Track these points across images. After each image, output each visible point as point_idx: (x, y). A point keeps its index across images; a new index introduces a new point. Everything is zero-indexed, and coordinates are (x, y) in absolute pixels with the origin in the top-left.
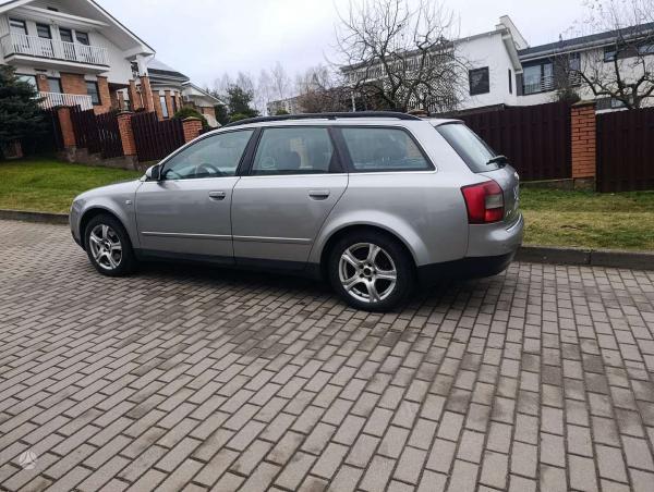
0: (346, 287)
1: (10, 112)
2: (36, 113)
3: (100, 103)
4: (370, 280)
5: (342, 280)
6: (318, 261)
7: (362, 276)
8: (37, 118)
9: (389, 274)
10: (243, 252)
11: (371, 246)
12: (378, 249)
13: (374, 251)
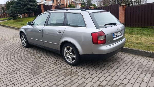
0: (65, 57)
1: (31, 6)
2: (36, 6)
3: (54, 3)
4: (71, 56)
5: (65, 56)
6: (59, 50)
7: (69, 55)
8: (36, 7)
9: (74, 56)
10: (46, 46)
11: (70, 47)
12: (72, 49)
13: (71, 49)
